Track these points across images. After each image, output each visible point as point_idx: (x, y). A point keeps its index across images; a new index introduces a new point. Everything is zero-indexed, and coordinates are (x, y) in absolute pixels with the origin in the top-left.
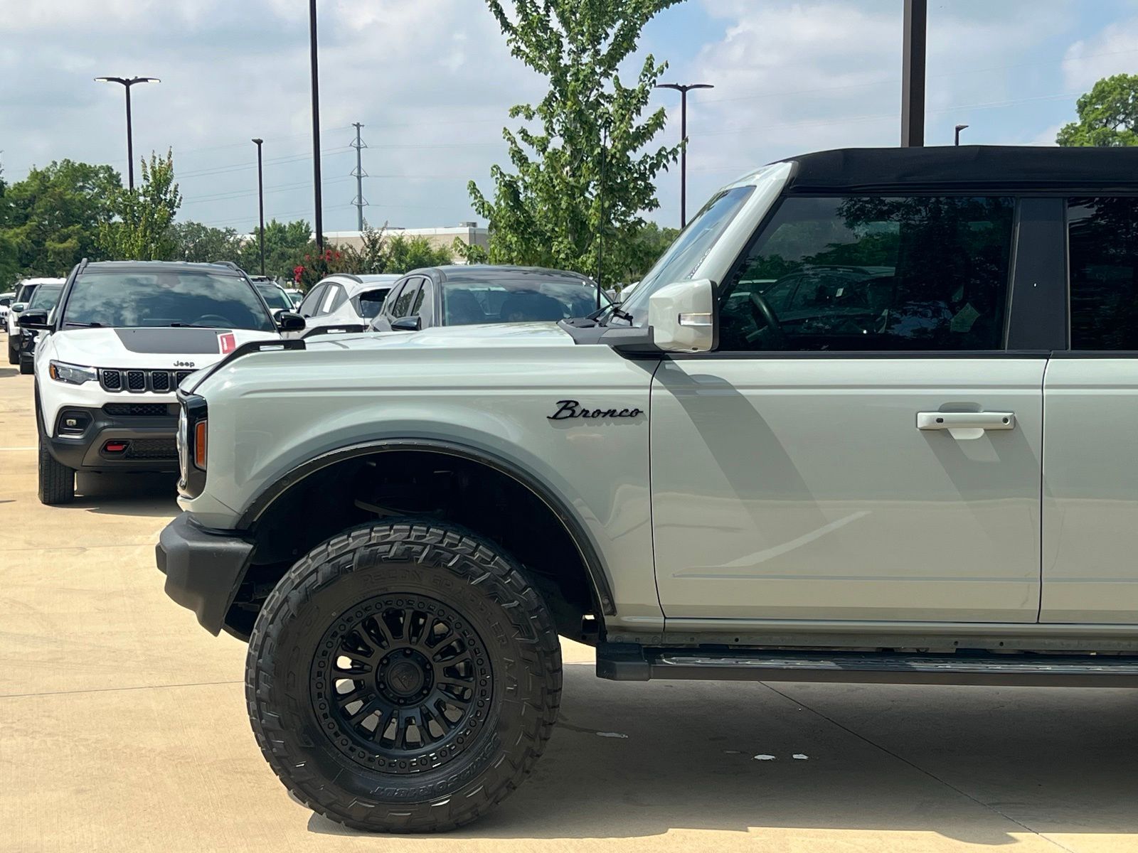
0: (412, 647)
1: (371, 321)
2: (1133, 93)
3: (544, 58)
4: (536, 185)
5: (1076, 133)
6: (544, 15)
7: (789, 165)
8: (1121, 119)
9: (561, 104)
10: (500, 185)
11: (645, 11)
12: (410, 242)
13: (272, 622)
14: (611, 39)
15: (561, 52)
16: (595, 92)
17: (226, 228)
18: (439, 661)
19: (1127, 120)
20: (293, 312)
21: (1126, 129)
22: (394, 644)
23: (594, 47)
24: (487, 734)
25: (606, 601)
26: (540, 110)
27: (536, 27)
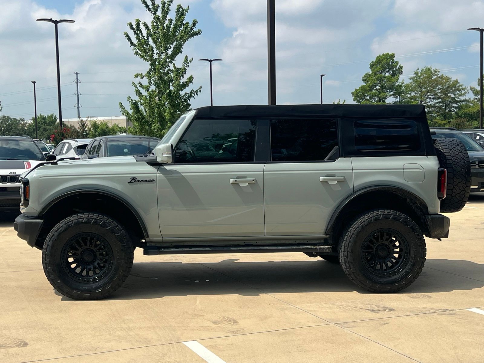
0: (90, 248)
1: (81, 157)
2: (391, 61)
3: (147, 56)
4: (145, 104)
5: (370, 77)
6: (147, 40)
7: (195, 111)
8: (387, 71)
9: (154, 73)
10: (131, 104)
11: (184, 38)
12: (100, 123)
13: (49, 241)
14: (172, 49)
15: (153, 54)
16: (167, 69)
17: (20, 118)
18: (98, 252)
19: (389, 71)
20: (51, 153)
21: (389, 75)
22: (85, 247)
23: (166, 52)
24: (112, 271)
25: (146, 234)
26: (146, 75)
27: (144, 44)
